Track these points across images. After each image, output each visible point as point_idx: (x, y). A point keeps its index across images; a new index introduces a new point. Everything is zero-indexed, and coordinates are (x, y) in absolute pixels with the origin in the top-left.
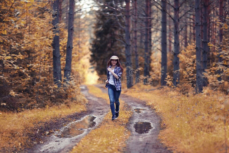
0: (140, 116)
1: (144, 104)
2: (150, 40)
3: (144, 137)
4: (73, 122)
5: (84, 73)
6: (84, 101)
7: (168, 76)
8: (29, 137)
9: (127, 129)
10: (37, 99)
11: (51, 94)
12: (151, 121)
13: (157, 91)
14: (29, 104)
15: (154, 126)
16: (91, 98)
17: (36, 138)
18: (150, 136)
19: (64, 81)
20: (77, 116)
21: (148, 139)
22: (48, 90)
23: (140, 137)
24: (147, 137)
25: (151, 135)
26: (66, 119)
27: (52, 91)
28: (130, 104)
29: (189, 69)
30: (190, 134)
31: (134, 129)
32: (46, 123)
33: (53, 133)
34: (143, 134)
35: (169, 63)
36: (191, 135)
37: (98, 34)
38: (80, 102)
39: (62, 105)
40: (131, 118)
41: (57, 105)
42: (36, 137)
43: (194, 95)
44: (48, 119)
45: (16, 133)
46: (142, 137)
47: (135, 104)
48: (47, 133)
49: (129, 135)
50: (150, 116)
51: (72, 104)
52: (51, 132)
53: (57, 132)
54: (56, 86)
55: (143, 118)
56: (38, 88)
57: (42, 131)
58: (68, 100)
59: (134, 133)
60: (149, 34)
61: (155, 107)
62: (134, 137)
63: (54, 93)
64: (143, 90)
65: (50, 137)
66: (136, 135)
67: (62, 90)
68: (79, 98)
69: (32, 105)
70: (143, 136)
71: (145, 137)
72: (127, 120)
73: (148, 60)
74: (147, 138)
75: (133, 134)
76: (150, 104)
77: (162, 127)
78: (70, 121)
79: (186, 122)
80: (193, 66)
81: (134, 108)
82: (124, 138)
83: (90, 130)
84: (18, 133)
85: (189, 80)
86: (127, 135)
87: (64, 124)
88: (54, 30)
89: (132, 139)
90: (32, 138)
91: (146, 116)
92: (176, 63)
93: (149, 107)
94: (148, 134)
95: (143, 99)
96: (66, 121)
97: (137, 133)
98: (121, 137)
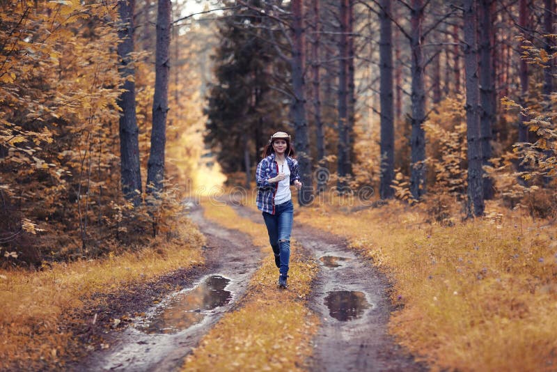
0: (337, 275)
1: (343, 245)
2: (352, 86)
3: (352, 330)
4: (175, 294)
5: (189, 169)
6: (198, 238)
7: (399, 176)
8: (74, 334)
9: (311, 309)
10: (82, 236)
11: (118, 224)
12: (366, 289)
13: (371, 212)
14: (64, 249)
15: (374, 302)
16: (211, 230)
17: (91, 337)
18: (367, 327)
19: (149, 191)
20: (183, 278)
21: (364, 335)
22: (110, 213)
23: (343, 330)
24: (359, 329)
25: (368, 323)
26: (157, 287)
27: (119, 217)
28: (308, 246)
29: (449, 157)
30: (468, 323)
31: (326, 311)
32: (111, 297)
33: (130, 321)
34: (349, 323)
35: (399, 142)
36: (472, 324)
37: (224, 73)
38: (188, 242)
39: (147, 250)
40: (315, 282)
41: (134, 251)
42: (92, 334)
43: (464, 220)
44: (113, 286)
45: (43, 325)
46: (347, 329)
47: (322, 244)
48: (117, 321)
49: (317, 325)
50: (362, 276)
51: (168, 248)
52: (126, 320)
53: (139, 318)
54: (130, 206)
55: (344, 280)
56: (84, 209)
57: (104, 320)
58: (158, 239)
59: (328, 319)
60: (348, 71)
61: (371, 253)
62: (329, 331)
63: (126, 222)
64: (337, 209)
65: (123, 331)
66: (332, 325)
67: (144, 214)
68: (185, 232)
69: (71, 252)
70: (351, 328)
71: (356, 330)
72: (307, 287)
73: (348, 135)
74: (362, 332)
75: (325, 322)
76: (358, 243)
77: (393, 304)
78: (168, 292)
79: (455, 293)
80: (459, 150)
81: (320, 255)
82: (306, 332)
83: (220, 313)
84: (46, 324)
85: (449, 185)
86: (313, 324)
87: (154, 298)
88: (123, 67)
89: (325, 336)
90: (81, 336)
91: (351, 276)
92: (418, 143)
93: (357, 251)
94: (360, 321)
95: (340, 232)
96: (157, 291)
97: (335, 320)
98: (298, 330)
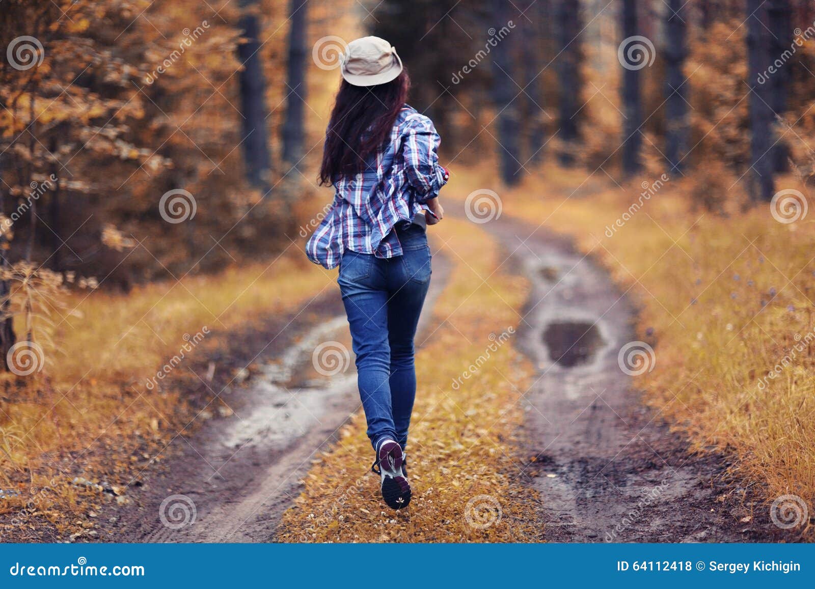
0: (560, 298)
3: (581, 381)
7: (649, 139)
8: (183, 394)
9: (521, 350)
15: (612, 337)
17: (207, 398)
21: (596, 390)
22: (227, 208)
23: (567, 382)
24: (590, 380)
25: (604, 371)
28: (517, 249)
30: (746, 373)
31: (542, 351)
32: (232, 336)
33: (260, 372)
34: (575, 369)
35: (649, 88)
36: (752, 377)
40: (527, 308)
42: (207, 394)
43: (745, 209)
45: (137, 383)
46: (573, 379)
48: (241, 373)
49: (530, 375)
53: (274, 368)
57: (224, 372)
59: (547, 365)
61: (610, 260)
62: (548, 385)
63: (252, 220)
64: (559, 192)
65: (252, 389)
66: (552, 375)
67: (276, 208)
70: (579, 378)
71: (585, 381)
74: (593, 385)
75: (540, 370)
79: (729, 327)
81: (533, 263)
82: (515, 387)
84: (142, 381)
85: (724, 158)
89: (541, 391)
90: (192, 397)
91: (579, 297)
94: (593, 368)
95: (563, 229)
97: (556, 367)
98: (503, 384)
